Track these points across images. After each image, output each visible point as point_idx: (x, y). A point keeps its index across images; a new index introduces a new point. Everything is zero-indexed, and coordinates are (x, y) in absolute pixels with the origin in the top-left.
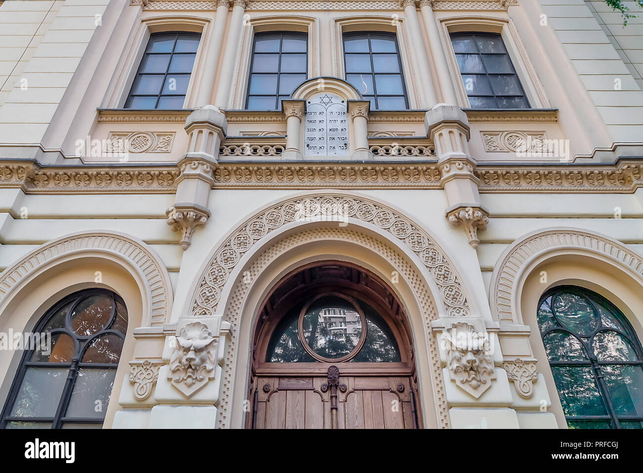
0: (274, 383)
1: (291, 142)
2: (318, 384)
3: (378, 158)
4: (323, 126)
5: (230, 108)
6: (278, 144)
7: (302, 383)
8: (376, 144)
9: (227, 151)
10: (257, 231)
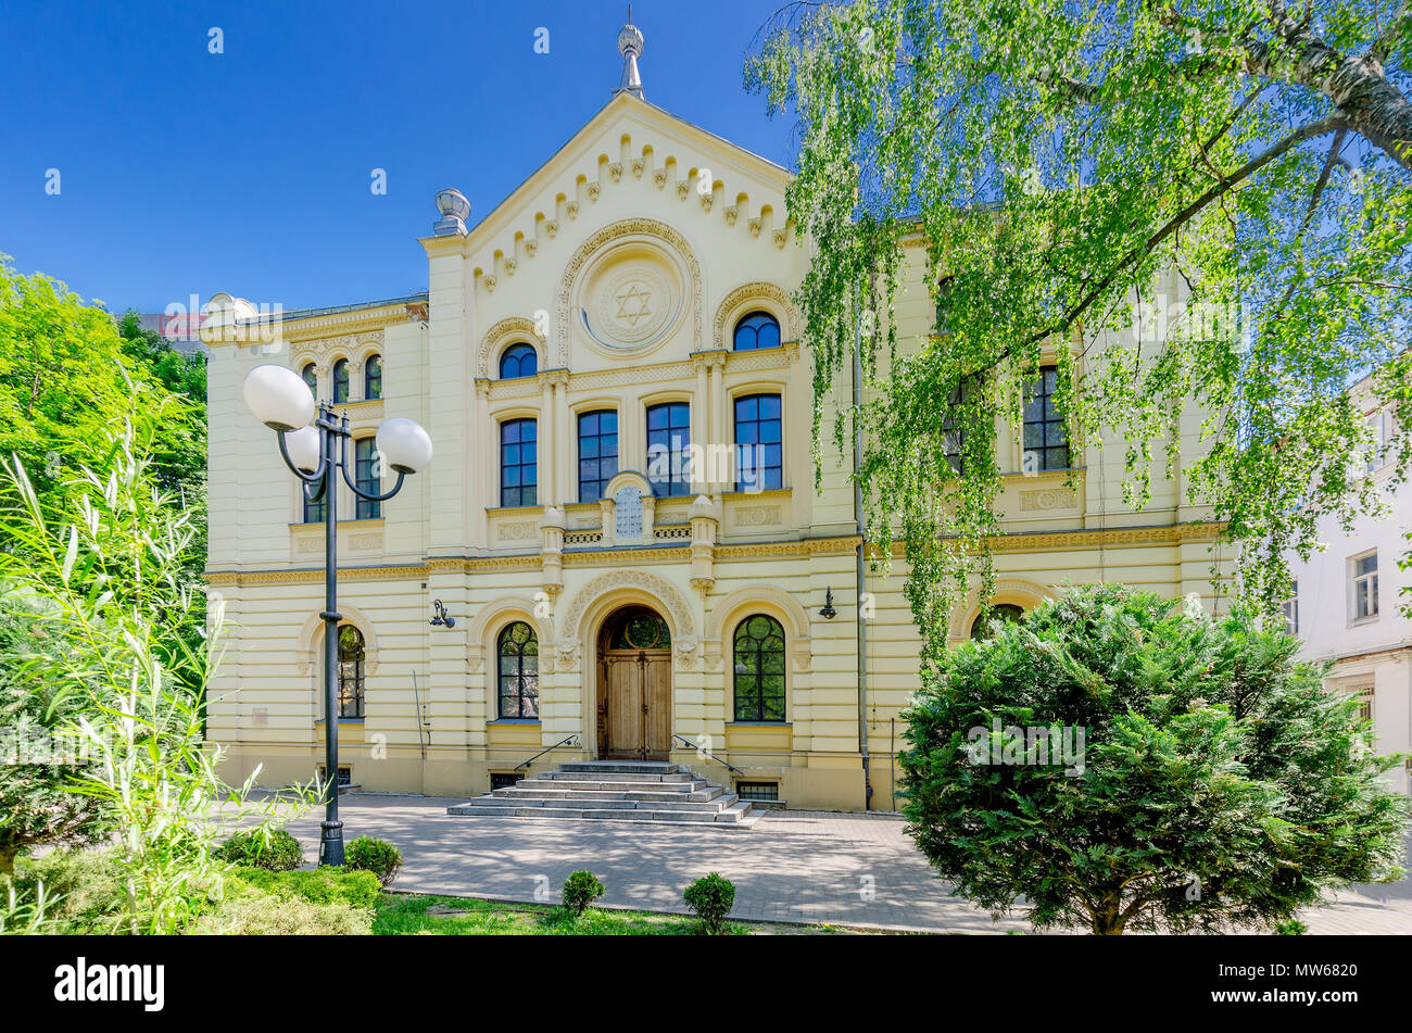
0: (615, 658)
1: (606, 532)
2: (635, 658)
3: (659, 541)
4: (626, 514)
5: (567, 502)
6: (598, 533)
7: (628, 658)
8: (658, 529)
9: (568, 540)
10: (589, 594)
